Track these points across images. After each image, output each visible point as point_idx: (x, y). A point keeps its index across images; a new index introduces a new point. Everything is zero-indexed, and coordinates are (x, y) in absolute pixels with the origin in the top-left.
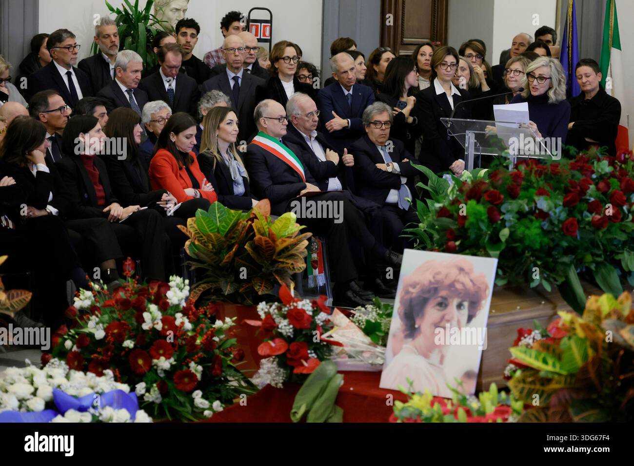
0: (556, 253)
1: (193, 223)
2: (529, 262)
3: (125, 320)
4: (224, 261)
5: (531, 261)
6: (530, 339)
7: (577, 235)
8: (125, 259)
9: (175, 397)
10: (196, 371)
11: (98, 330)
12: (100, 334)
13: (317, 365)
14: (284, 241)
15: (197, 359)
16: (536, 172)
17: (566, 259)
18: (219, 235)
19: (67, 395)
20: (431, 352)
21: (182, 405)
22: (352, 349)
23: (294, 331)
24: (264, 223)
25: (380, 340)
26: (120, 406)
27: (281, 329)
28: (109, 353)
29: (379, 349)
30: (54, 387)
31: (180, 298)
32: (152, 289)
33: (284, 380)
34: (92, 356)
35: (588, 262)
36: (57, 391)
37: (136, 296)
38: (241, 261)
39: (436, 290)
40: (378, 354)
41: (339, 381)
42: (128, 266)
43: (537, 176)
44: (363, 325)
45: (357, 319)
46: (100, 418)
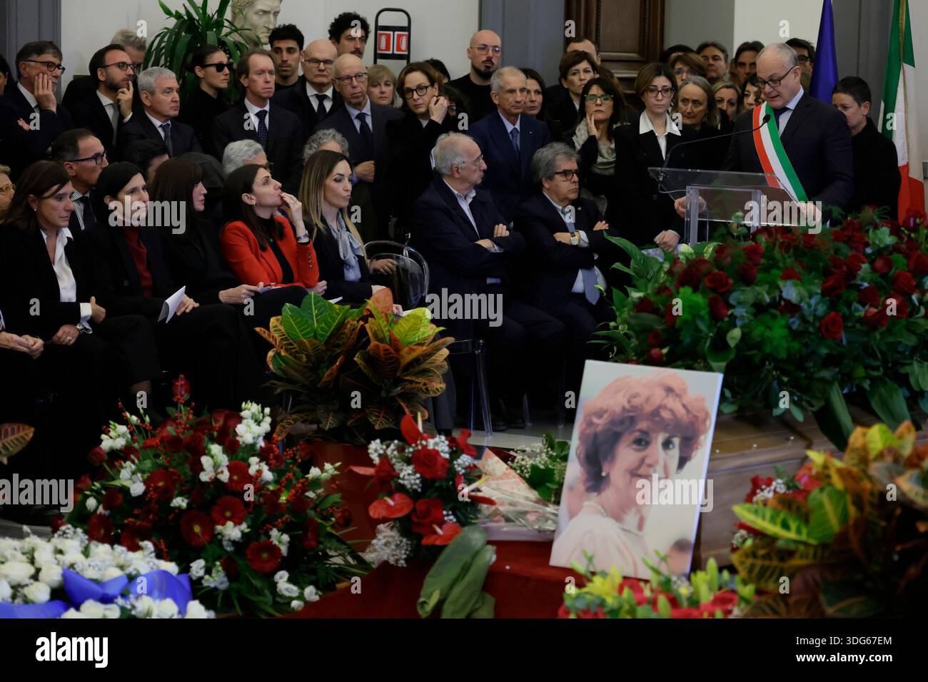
0: (811, 364)
1: (278, 324)
2: (770, 378)
3: (174, 468)
4: (324, 380)
5: (773, 376)
6: (769, 492)
7: (841, 338)
8: (176, 378)
9: (248, 580)
10: (280, 542)
11: (134, 482)
12: (137, 488)
13: (457, 532)
14: (412, 350)
15: (280, 525)
16: (781, 245)
17: (826, 374)
18: (316, 342)
19: (84, 578)
20: (625, 513)
21: (258, 592)
22: (512, 508)
23: (421, 482)
24: (383, 323)
25: (553, 495)
26: (164, 595)
27: (403, 479)
28: (151, 517)
29: (551, 509)
30: (65, 567)
31: (256, 435)
32: (216, 421)
33: (408, 555)
34: (126, 521)
35: (859, 378)
36: (70, 572)
37: (191, 432)
38: (348, 380)
39: (632, 420)
40: (548, 515)
41: (490, 556)
42: (179, 388)
43: (783, 251)
44: (528, 472)
45: (519, 464)
46: (133, 613)
